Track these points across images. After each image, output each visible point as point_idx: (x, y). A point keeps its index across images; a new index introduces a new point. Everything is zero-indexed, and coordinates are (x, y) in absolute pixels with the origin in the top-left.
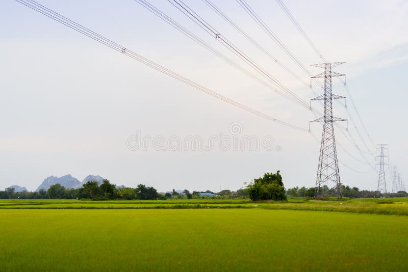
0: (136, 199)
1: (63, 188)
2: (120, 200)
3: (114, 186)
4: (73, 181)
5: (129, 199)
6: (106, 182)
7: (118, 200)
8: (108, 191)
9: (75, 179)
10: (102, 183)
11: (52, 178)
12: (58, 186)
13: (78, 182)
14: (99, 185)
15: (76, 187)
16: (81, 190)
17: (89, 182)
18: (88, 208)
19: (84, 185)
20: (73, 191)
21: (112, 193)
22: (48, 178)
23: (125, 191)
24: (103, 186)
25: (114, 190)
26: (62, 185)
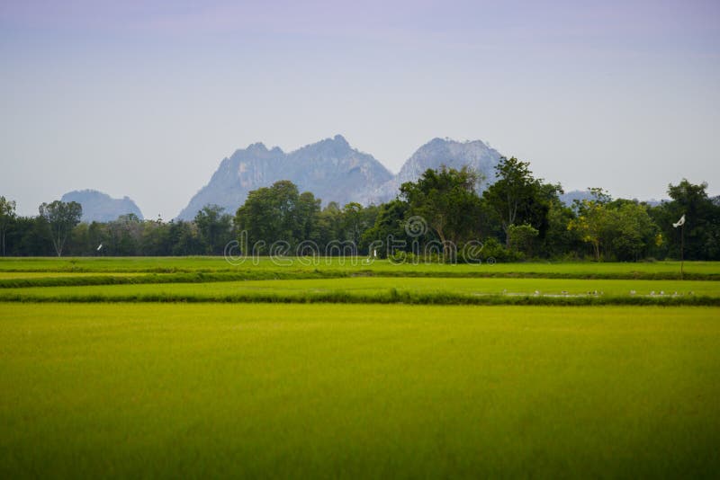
0: (661, 255)
1: (309, 203)
2: (582, 258)
3: (550, 191)
4: (357, 169)
5: (625, 255)
6: (512, 170)
7: (573, 260)
8: (522, 216)
9: (366, 158)
10: (494, 178)
11: (255, 152)
12: (284, 190)
13: (380, 173)
14: (480, 189)
15: (371, 197)
16: (395, 213)
17: (430, 174)
18: (425, 301)
19: (405, 188)
20: (354, 217)
21: (543, 226)
22: (239, 155)
23: (606, 218)
24: (498, 192)
25: (553, 214)
26: (303, 188)
